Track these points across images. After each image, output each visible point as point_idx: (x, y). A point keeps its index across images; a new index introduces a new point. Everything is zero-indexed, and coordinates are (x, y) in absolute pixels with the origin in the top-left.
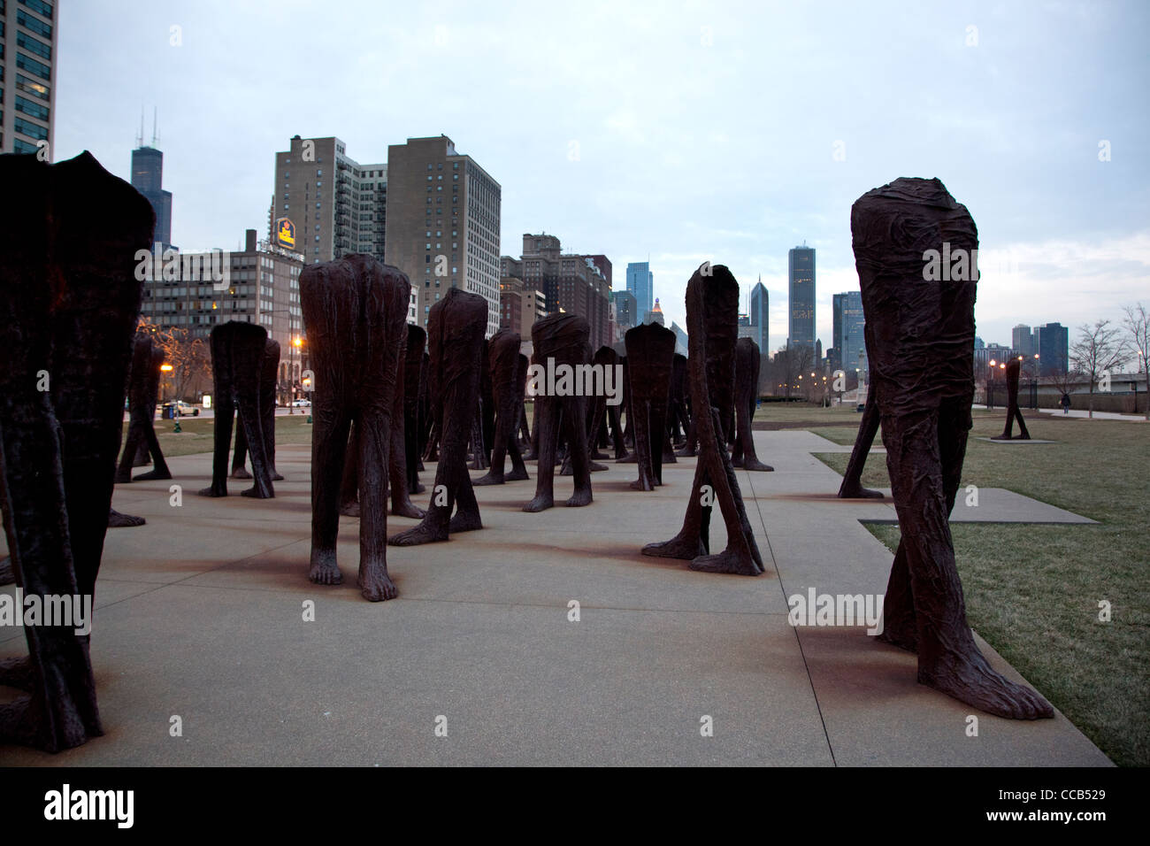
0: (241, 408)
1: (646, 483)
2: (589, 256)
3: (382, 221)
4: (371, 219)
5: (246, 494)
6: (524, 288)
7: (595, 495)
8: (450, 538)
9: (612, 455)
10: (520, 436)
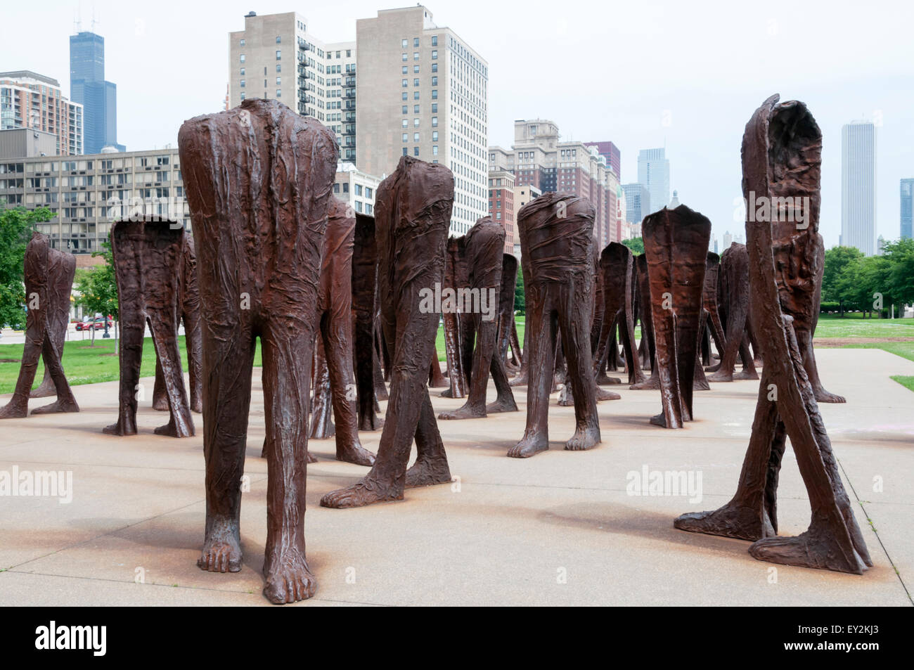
0: (153, 323)
1: (673, 418)
2: (592, 144)
3: (351, 109)
4: (339, 107)
5: (160, 432)
6: (517, 183)
7: (604, 433)
8: (405, 496)
9: (625, 379)
10: (510, 355)
